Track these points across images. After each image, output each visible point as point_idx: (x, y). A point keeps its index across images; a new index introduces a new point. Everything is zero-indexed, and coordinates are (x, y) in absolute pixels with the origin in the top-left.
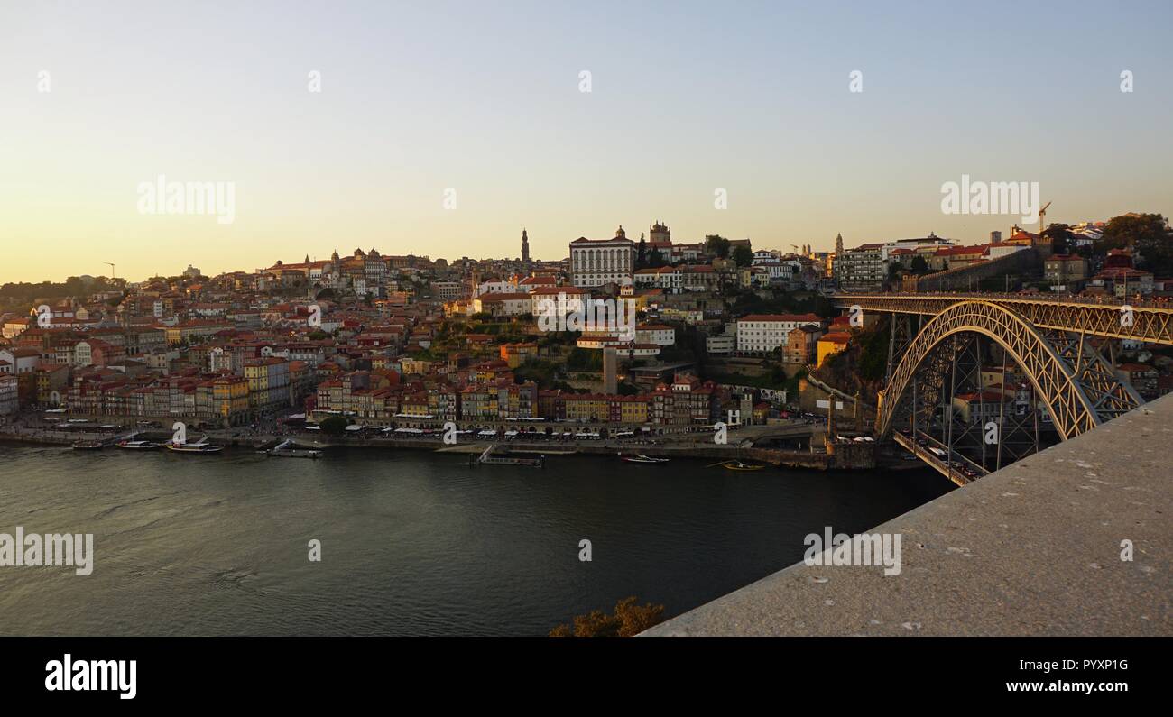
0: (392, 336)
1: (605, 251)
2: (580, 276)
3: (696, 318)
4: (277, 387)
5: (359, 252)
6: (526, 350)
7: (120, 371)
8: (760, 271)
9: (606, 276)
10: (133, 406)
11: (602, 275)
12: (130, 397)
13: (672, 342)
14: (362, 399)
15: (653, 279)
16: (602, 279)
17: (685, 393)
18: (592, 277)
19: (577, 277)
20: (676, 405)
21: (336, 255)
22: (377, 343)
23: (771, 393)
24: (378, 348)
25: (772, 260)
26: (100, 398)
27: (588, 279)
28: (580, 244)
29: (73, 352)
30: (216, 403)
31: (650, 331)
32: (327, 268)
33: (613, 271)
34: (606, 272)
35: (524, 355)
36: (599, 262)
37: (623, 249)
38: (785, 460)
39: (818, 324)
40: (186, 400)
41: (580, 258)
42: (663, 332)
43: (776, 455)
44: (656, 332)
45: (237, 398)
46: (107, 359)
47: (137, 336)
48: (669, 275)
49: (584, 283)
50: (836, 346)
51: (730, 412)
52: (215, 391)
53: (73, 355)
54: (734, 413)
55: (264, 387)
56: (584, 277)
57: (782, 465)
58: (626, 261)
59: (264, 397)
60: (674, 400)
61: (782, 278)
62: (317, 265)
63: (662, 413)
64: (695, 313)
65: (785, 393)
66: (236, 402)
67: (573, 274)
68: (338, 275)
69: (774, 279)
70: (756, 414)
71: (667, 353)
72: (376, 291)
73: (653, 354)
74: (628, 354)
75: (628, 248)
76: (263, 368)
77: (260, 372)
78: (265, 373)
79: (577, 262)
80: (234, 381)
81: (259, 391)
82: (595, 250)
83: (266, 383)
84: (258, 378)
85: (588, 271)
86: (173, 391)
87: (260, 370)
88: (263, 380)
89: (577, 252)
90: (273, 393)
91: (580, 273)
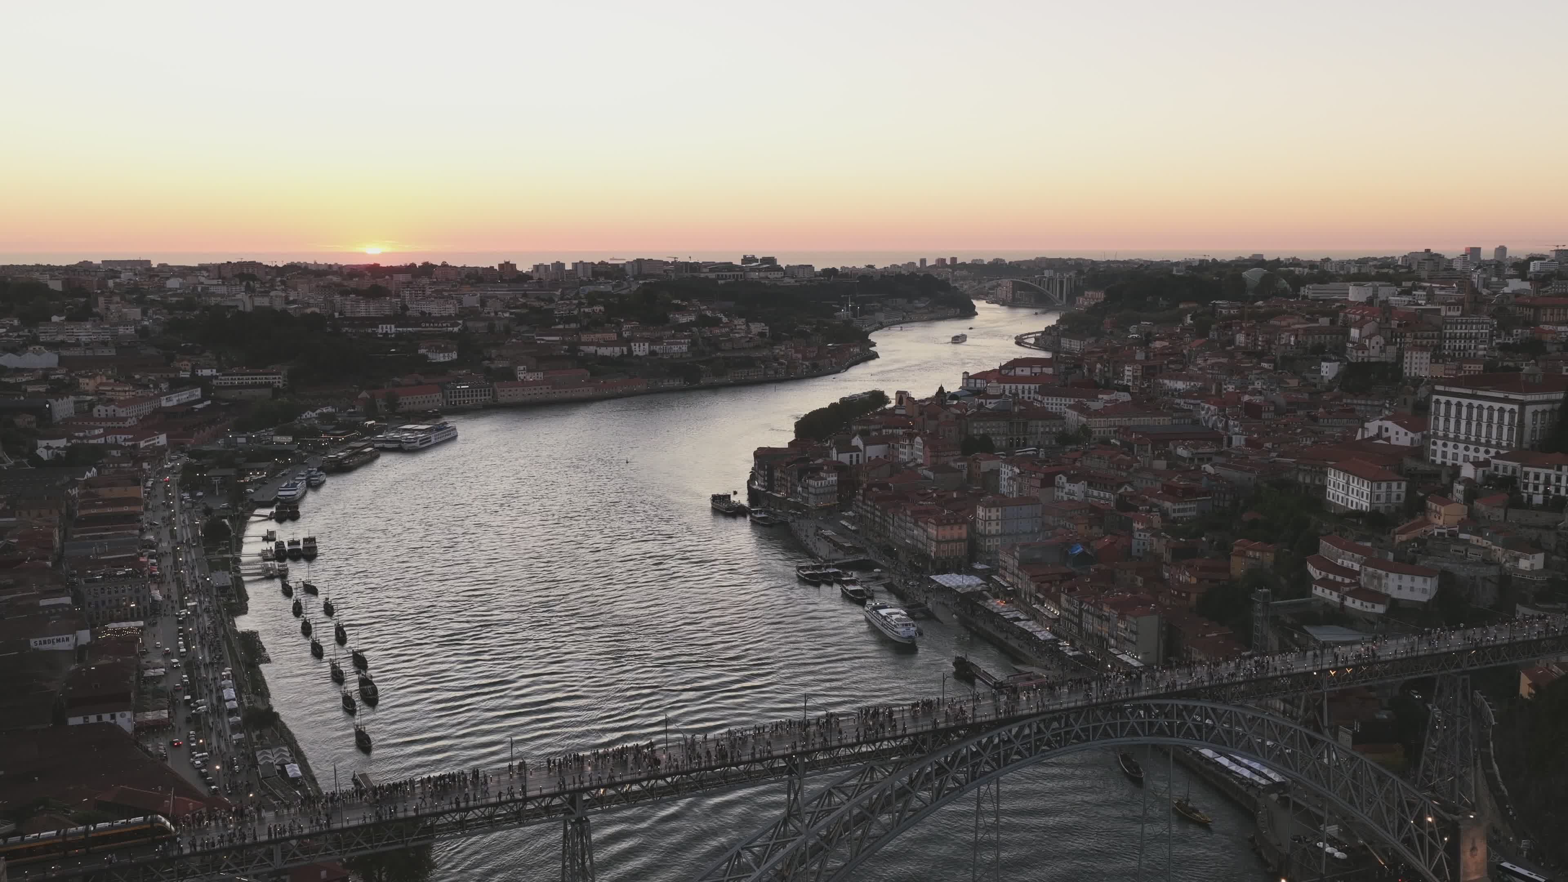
2: (1440, 443)
4: (1016, 533)
6: (1258, 554)
7: (927, 478)
9: (1477, 450)
11: (1472, 447)
16: (1472, 453)
18: (1455, 447)
19: (1435, 443)
27: (1450, 450)
30: (929, 543)
32: (1369, 329)
34: (1478, 442)
35: (1254, 561)
36: (1469, 424)
41: (1442, 414)
42: (1407, 578)
44: (1392, 575)
45: (948, 542)
49: (1444, 454)
52: (929, 530)
53: (911, 448)
55: (993, 532)
56: (1445, 445)
67: (1430, 438)
73: (1371, 610)
74: (1338, 600)
76: (994, 510)
77: (988, 514)
78: (998, 516)
79: (1437, 419)
80: (945, 521)
81: (985, 536)
82: (1465, 402)
83: (999, 527)
84: (985, 521)
85: (1451, 436)
86: (908, 519)
87: (990, 512)
88: (994, 523)
89: (1438, 402)
90: (1008, 540)
91: (1440, 438)
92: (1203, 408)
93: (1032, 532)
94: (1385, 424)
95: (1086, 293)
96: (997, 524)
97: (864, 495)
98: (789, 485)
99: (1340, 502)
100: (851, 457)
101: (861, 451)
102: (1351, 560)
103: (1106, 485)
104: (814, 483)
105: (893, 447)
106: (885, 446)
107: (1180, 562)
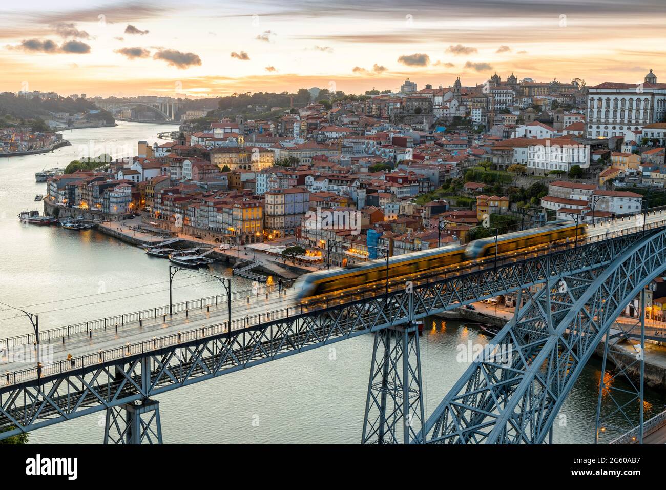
1: (623, 100)
2: (594, 126)
4: (294, 214)
5: (495, 79)
6: (497, 203)
7: (202, 187)
9: (621, 128)
11: (618, 127)
18: (606, 128)
19: (591, 127)
21: (458, 83)
22: (400, 181)
26: (172, 208)
27: (602, 130)
28: (598, 91)
29: (181, 167)
30: (234, 223)
31: (610, 198)
32: (448, 96)
33: (630, 122)
34: (622, 123)
35: (494, 208)
36: (615, 111)
40: (218, 217)
41: (596, 107)
44: (616, 199)
45: (250, 220)
46: (202, 175)
49: (598, 134)
52: (234, 213)
53: (181, 170)
55: (279, 213)
56: (598, 127)
59: (278, 221)
62: (441, 92)
66: (247, 223)
67: (586, 124)
68: (457, 104)
75: (649, 97)
76: (279, 196)
77: (276, 200)
78: (282, 201)
79: (592, 111)
80: (247, 205)
81: (274, 216)
82: (612, 97)
83: (283, 209)
84: (274, 205)
85: (603, 121)
86: (211, 209)
87: (277, 198)
88: (279, 206)
89: (592, 100)
90: (289, 219)
91: (595, 123)
92: (363, 143)
94: (529, 128)
95: (187, 112)
96: (282, 208)
97: (162, 199)
99: (540, 167)
100: (133, 177)
101: (140, 173)
102: (579, 194)
103: (342, 182)
104: (113, 195)
105: (165, 168)
106: (159, 170)
107: (437, 216)
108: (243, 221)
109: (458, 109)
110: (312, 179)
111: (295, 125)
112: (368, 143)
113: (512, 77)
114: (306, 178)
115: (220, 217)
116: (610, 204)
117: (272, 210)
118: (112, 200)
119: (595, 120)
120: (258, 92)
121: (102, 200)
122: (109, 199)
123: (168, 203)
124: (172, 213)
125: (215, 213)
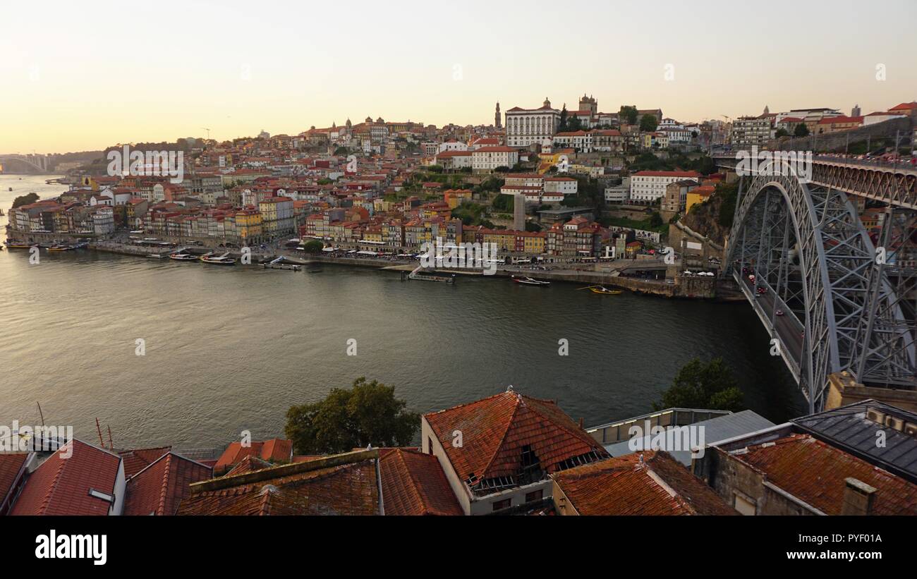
0: (376, 183)
1: (533, 118)
3: (598, 173)
4: (284, 219)
5: (369, 120)
6: (463, 195)
7: (181, 205)
8: (659, 135)
9: (533, 138)
10: (185, 230)
11: (530, 137)
12: (183, 223)
13: (575, 191)
14: (336, 228)
15: (569, 141)
16: (530, 140)
17: (572, 231)
18: (522, 138)
19: (510, 138)
20: (565, 240)
22: (360, 188)
23: (649, 235)
24: (361, 192)
25: (676, 127)
26: (164, 224)
27: (519, 140)
28: (513, 113)
29: (152, 191)
30: (238, 229)
31: (557, 182)
32: (342, 131)
33: (538, 134)
34: (533, 134)
35: (461, 199)
36: (528, 127)
37: (547, 116)
38: (642, 287)
39: (696, 179)
40: (219, 226)
41: (513, 124)
42: (568, 183)
43: (634, 284)
44: (562, 183)
45: (252, 226)
46: (174, 197)
47: (201, 181)
48: (581, 138)
49: (516, 143)
50: (702, 198)
51: (608, 248)
52: (237, 220)
53: (152, 193)
54: (611, 249)
55: (273, 219)
56: (516, 139)
57: (638, 291)
58: (549, 126)
59: (273, 226)
60: (564, 237)
61: (680, 142)
62: (336, 129)
63: (554, 246)
64: (598, 168)
65: (659, 235)
66: (251, 229)
67: (507, 136)
68: (351, 137)
69: (673, 142)
70: (628, 250)
71: (569, 200)
72: (378, 149)
73: (557, 200)
74: (538, 200)
75: (551, 116)
76: (272, 204)
77: (270, 208)
78: (274, 208)
79: (510, 127)
80: (250, 213)
81: (269, 221)
82: (525, 117)
83: (275, 216)
84: (269, 212)
85: (519, 134)
86: (210, 220)
87: (270, 206)
90: (281, 223)
91: (513, 136)
92: (292, 167)
93: (290, 217)
94: (449, 144)
96: (275, 214)
98: (71, 222)
99: (484, 167)
100: (106, 202)
101: (111, 199)
102: (529, 183)
103: (309, 192)
104: (97, 217)
105: (135, 194)
106: (128, 195)
107: (416, 208)
108: (248, 226)
109: (351, 141)
110: (284, 191)
111: (220, 157)
112: (296, 167)
113: (380, 118)
114: (278, 192)
115: (221, 226)
116: (558, 186)
117: (267, 216)
118: (96, 222)
119: (513, 133)
120: (140, 143)
121: (85, 223)
122: (92, 221)
123: (160, 219)
124: (164, 228)
125: (215, 223)
